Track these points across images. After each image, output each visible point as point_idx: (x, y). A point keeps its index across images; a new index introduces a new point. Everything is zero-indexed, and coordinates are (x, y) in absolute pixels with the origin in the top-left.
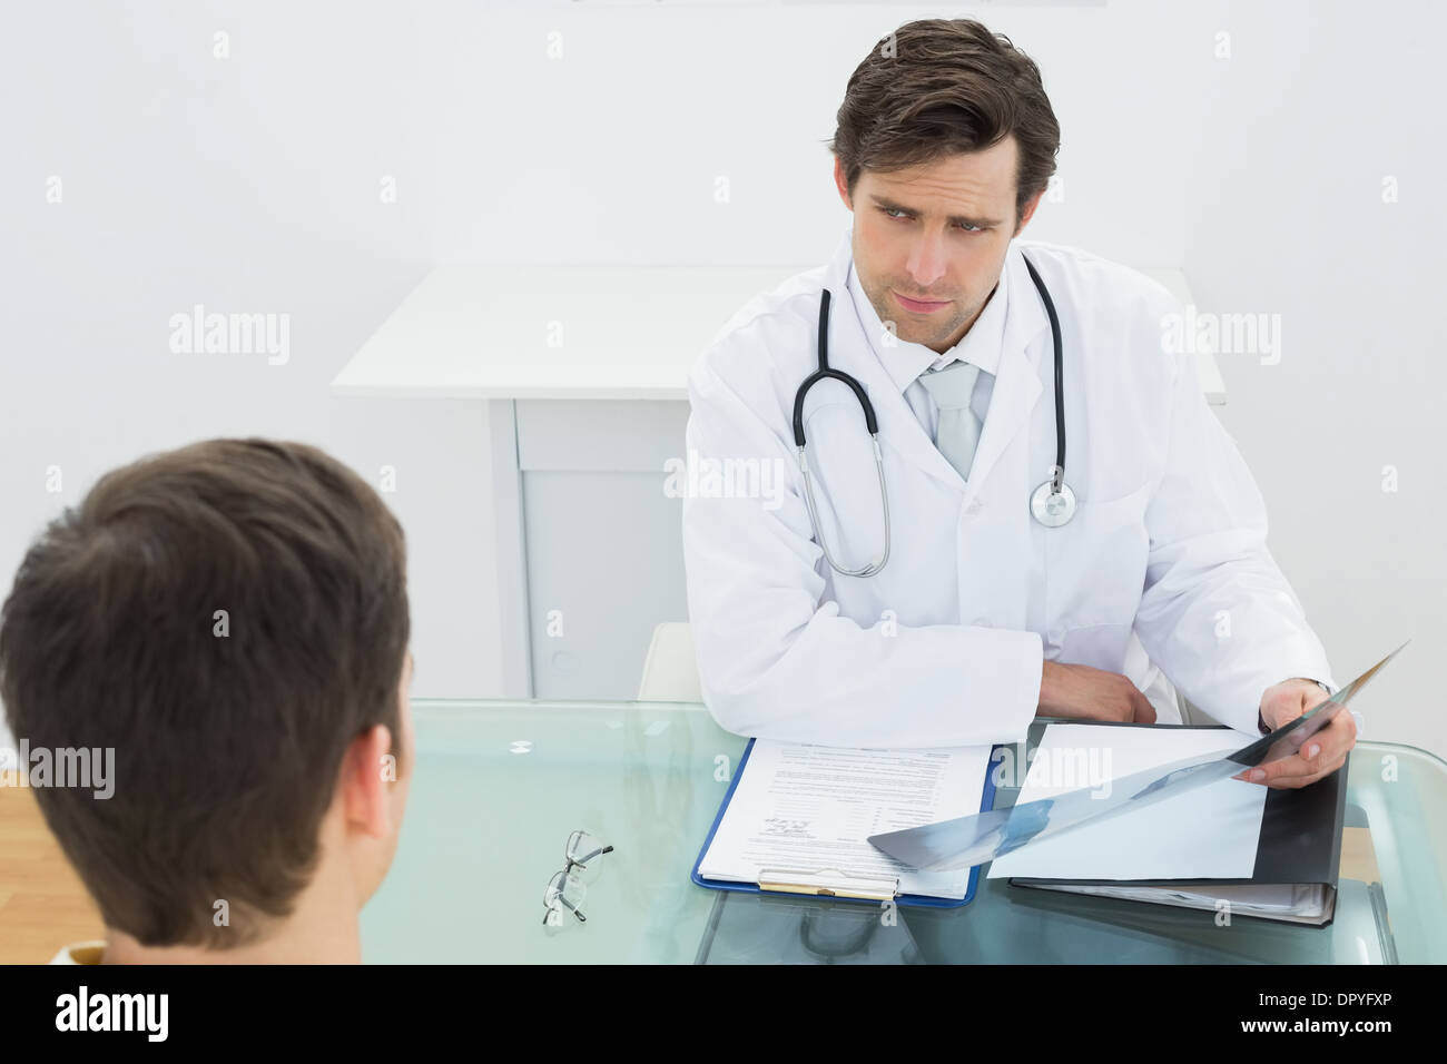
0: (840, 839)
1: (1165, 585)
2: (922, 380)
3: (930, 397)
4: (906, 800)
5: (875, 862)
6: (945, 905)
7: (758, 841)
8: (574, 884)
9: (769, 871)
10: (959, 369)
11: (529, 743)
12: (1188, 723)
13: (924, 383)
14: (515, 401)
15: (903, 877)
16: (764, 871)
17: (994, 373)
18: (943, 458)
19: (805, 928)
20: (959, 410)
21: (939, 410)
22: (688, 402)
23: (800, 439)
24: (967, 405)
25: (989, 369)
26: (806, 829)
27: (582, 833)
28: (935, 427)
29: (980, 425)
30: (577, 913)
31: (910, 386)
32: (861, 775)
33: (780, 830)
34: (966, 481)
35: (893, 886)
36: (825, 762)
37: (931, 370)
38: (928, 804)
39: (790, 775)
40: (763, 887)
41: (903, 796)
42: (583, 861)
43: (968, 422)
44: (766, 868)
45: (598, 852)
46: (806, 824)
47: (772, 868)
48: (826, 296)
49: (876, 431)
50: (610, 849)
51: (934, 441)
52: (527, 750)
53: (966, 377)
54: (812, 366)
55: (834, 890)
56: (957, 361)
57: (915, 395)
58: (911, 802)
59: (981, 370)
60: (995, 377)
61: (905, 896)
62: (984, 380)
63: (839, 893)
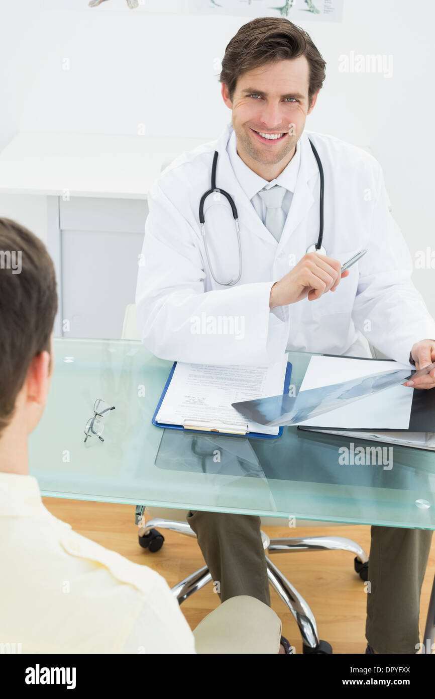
0: (220, 406)
1: (366, 294)
2: (260, 193)
3: (263, 202)
4: (249, 389)
5: (236, 417)
6: (269, 437)
7: (182, 406)
8: (98, 424)
9: (188, 420)
10: (276, 189)
11: (73, 358)
12: (375, 358)
13: (261, 196)
14: (59, 197)
15: (250, 424)
16: (185, 420)
17: (293, 192)
18: (268, 231)
19: (194, 445)
20: (277, 209)
21: (267, 208)
22: (146, 200)
23: (202, 220)
24: (280, 206)
25: (291, 190)
26: (204, 401)
27: (100, 400)
28: (264, 217)
29: (286, 216)
30: (100, 437)
31: (254, 196)
32: (227, 377)
33: (192, 401)
34: (278, 243)
35: (245, 428)
36: (211, 371)
37: (264, 189)
38: (259, 391)
39: (195, 376)
40: (185, 427)
41: (248, 387)
42: (101, 413)
43: (280, 214)
44: (187, 418)
45: (108, 409)
46: (204, 399)
47: (189, 419)
48: (216, 154)
49: (237, 217)
50: (113, 408)
51: (264, 223)
52: (72, 361)
53: (280, 193)
54: (208, 187)
55: (218, 430)
56: (276, 185)
57: (256, 201)
58: (252, 390)
59: (287, 190)
60: (293, 194)
61: (251, 433)
62: (288, 194)
63: (221, 431)
